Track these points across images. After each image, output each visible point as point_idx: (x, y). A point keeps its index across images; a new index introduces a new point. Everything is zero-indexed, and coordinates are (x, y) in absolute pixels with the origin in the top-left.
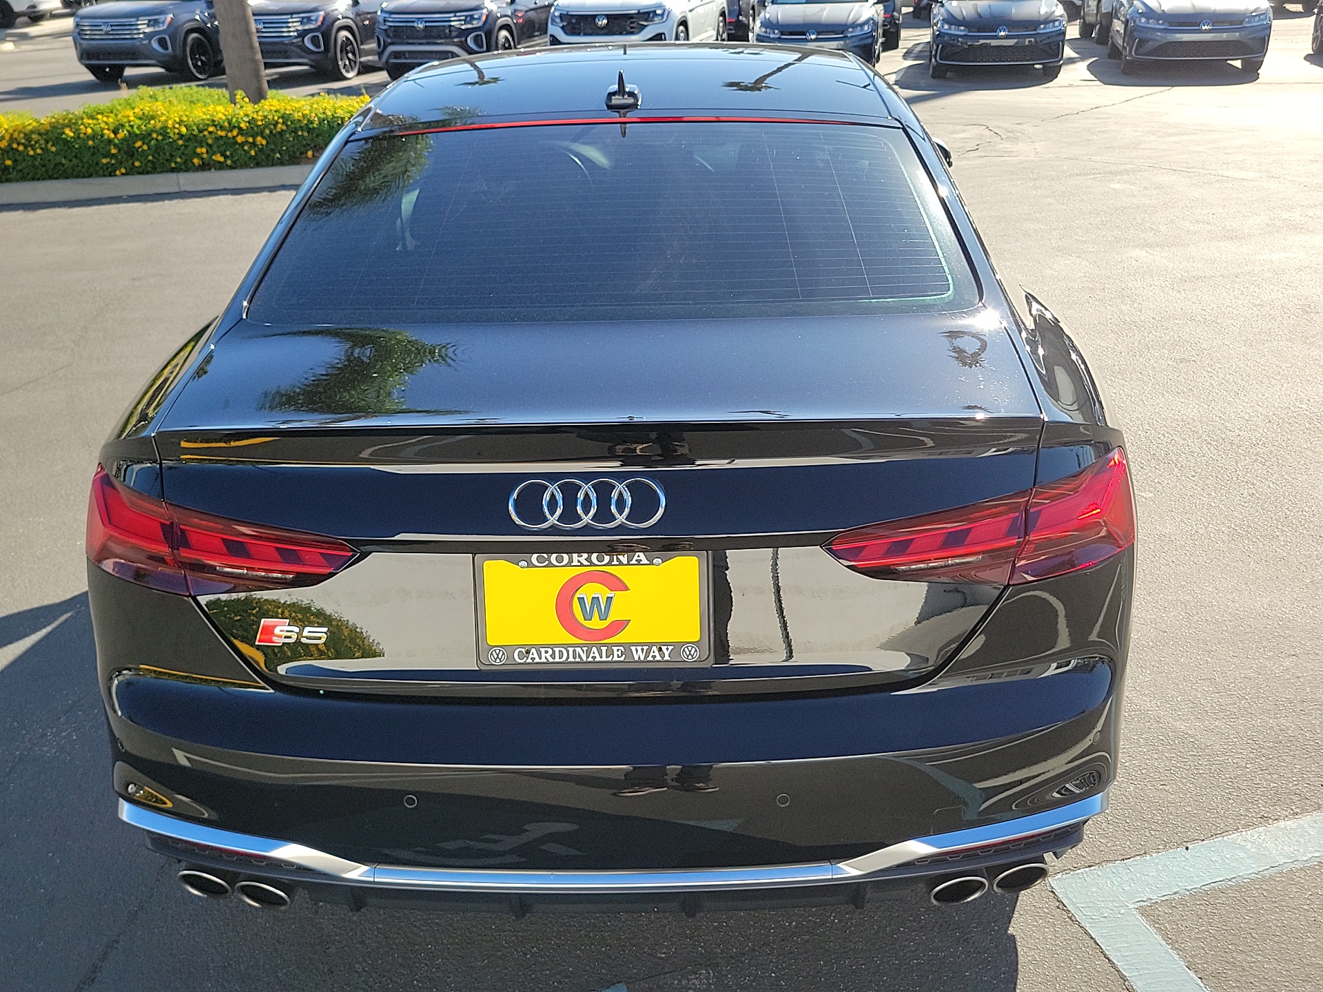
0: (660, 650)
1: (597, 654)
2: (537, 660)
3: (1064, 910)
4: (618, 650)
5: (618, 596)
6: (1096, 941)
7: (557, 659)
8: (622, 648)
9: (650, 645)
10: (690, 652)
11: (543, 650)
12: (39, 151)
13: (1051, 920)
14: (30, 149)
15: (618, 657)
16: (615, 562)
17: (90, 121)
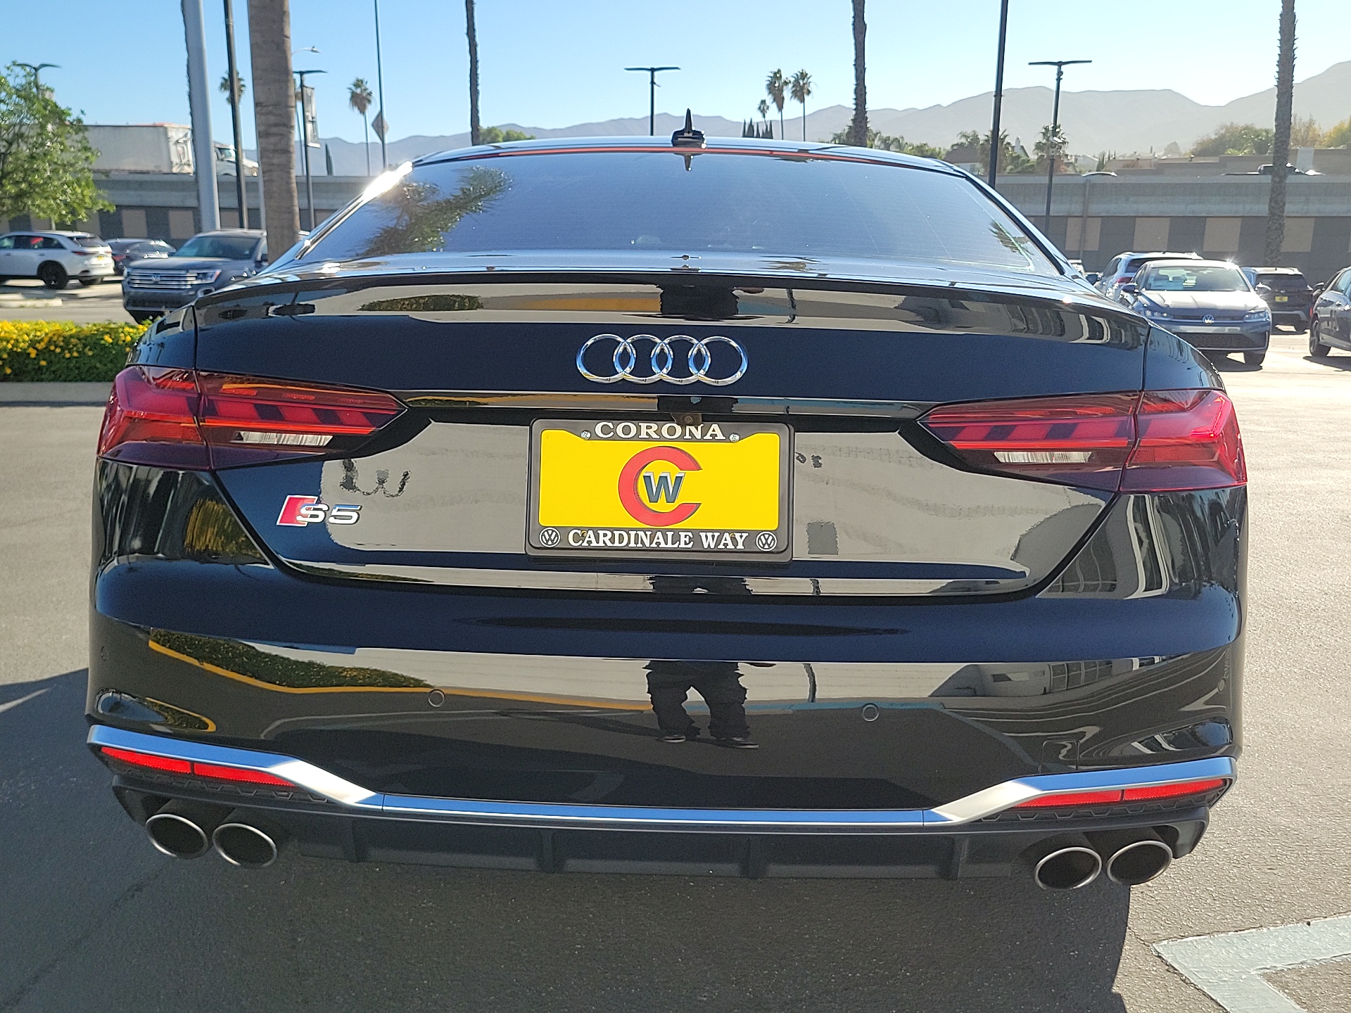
0: (734, 539)
1: (661, 540)
2: (594, 544)
3: (1175, 973)
4: (686, 536)
5: (689, 475)
6: (1217, 1002)
7: (617, 544)
8: (690, 534)
9: (722, 532)
10: (766, 540)
11: (601, 533)
12: (75, 354)
13: (1161, 982)
14: (66, 352)
15: (686, 544)
16: (687, 436)
17: (131, 330)
